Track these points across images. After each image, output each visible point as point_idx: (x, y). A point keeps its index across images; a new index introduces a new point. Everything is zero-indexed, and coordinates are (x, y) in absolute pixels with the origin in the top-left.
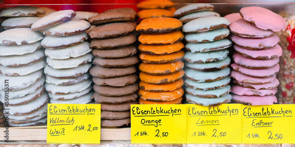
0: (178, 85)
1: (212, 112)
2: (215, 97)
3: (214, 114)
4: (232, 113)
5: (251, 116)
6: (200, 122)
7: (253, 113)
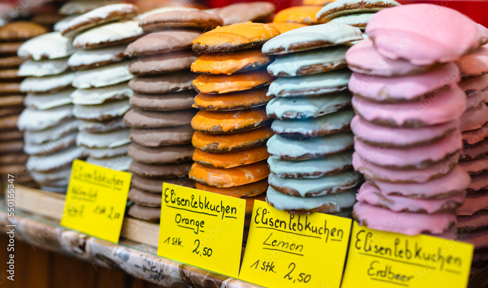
0: (247, 159)
1: (294, 225)
2: (297, 195)
3: (298, 232)
4: (330, 237)
5: (369, 252)
6: (270, 242)
7: (376, 247)
